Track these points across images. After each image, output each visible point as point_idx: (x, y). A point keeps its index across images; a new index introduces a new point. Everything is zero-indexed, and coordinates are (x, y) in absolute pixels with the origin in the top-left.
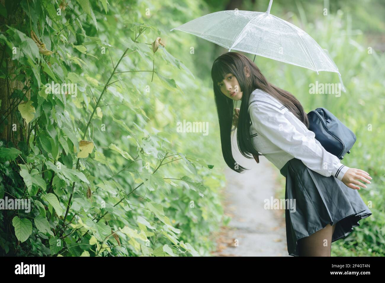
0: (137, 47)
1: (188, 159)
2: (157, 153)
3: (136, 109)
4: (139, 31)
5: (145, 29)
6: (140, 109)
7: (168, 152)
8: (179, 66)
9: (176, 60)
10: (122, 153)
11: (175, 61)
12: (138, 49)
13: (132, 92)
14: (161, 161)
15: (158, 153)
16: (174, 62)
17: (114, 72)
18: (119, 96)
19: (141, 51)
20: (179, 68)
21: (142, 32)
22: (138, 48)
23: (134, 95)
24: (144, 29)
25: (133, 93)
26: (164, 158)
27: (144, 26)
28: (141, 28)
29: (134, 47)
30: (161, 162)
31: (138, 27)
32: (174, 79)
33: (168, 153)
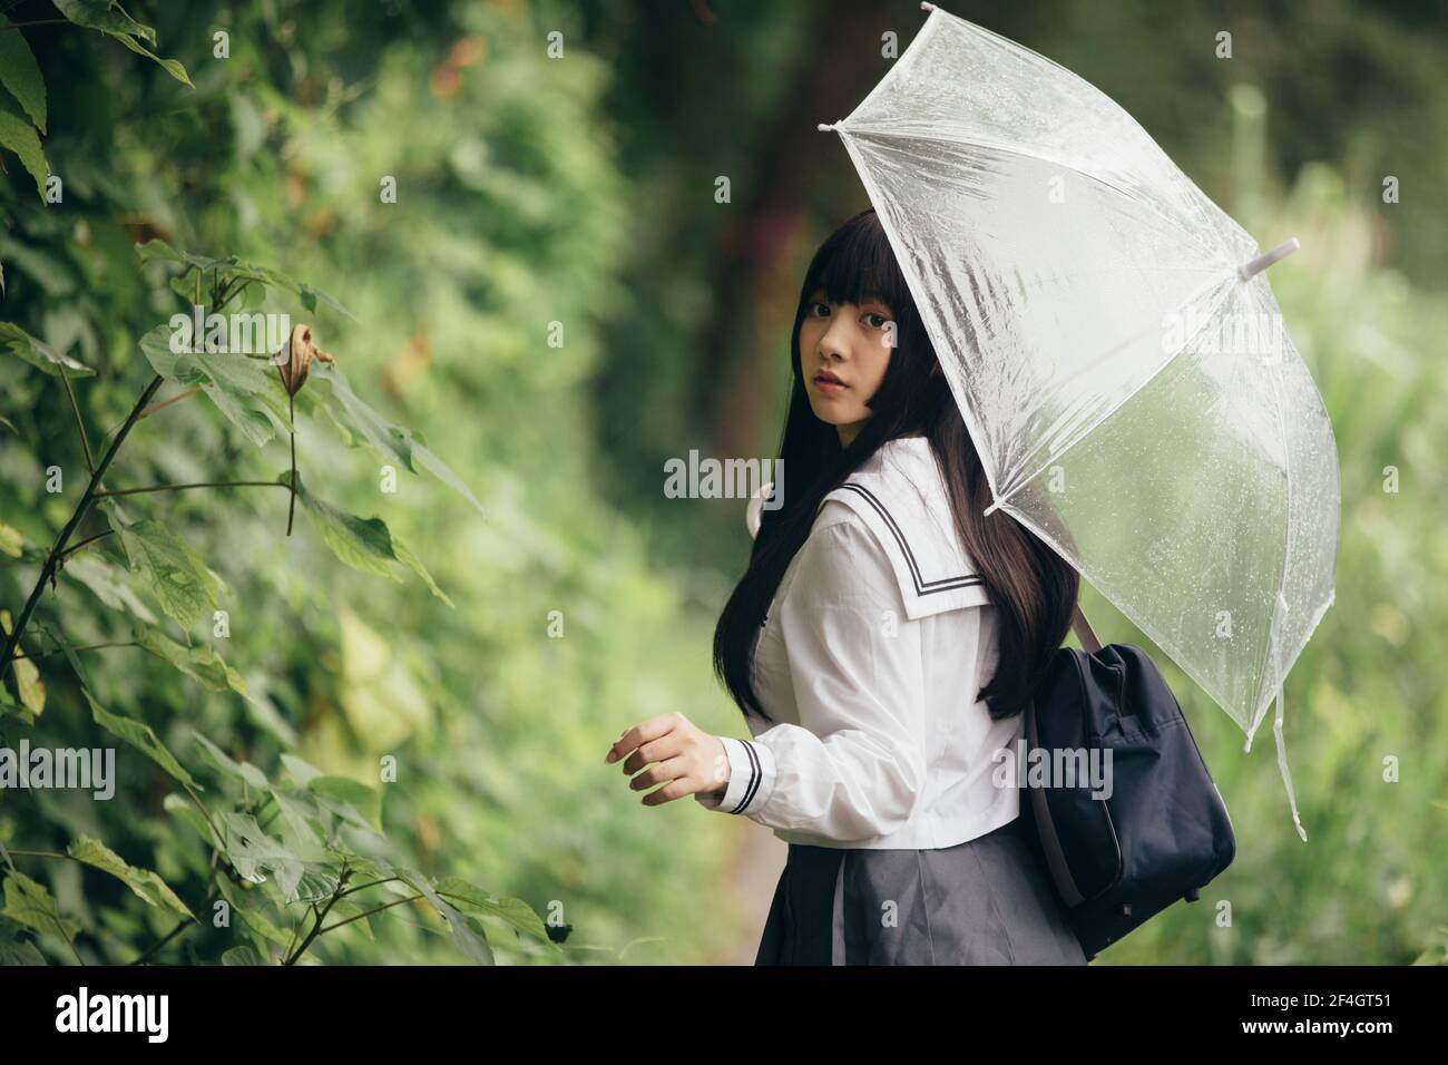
0: (205, 370)
1: (448, 899)
2: (301, 875)
3: (200, 665)
4: (213, 296)
5: (243, 287)
6: (217, 664)
7: (351, 867)
8: (409, 458)
9: (392, 431)
10: (132, 879)
11: (387, 433)
12: (206, 380)
13: (173, 583)
14: (320, 911)
15: (305, 874)
16: (383, 439)
17: (95, 493)
18: (124, 603)
19: (224, 386)
20: (411, 468)
21: (225, 299)
22: (211, 377)
23: (188, 599)
24: (238, 284)
25: (182, 588)
26: (331, 896)
27: (237, 272)
28: (220, 278)
29: (188, 373)
30: (318, 915)
31: (205, 278)
32: (383, 517)
33: (350, 873)
